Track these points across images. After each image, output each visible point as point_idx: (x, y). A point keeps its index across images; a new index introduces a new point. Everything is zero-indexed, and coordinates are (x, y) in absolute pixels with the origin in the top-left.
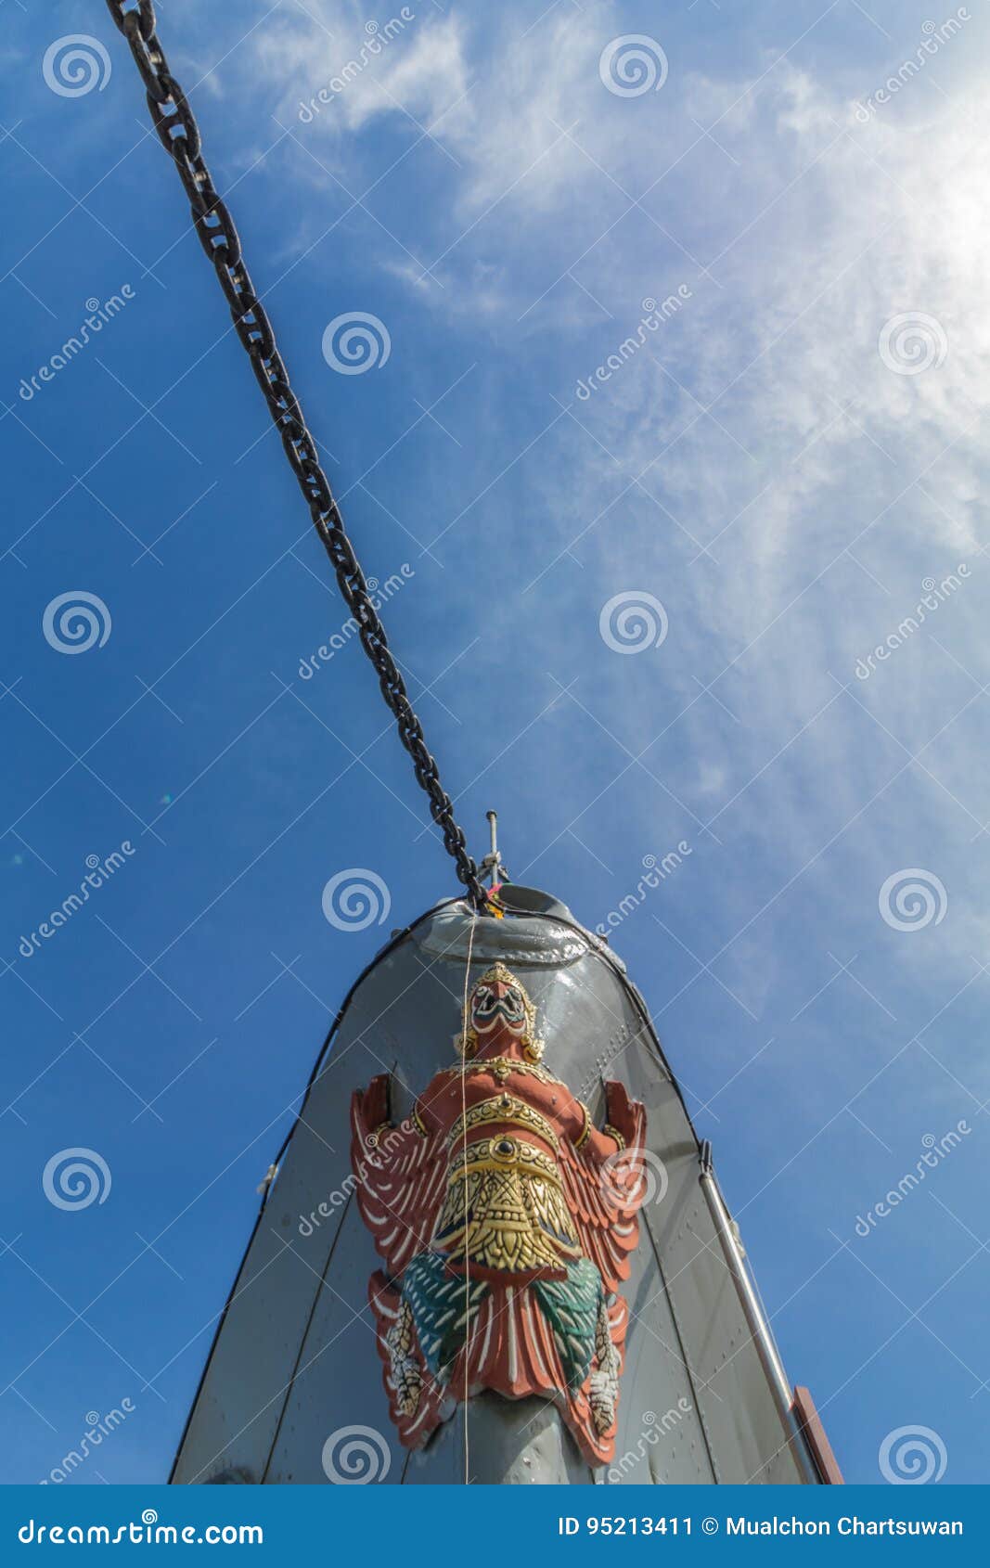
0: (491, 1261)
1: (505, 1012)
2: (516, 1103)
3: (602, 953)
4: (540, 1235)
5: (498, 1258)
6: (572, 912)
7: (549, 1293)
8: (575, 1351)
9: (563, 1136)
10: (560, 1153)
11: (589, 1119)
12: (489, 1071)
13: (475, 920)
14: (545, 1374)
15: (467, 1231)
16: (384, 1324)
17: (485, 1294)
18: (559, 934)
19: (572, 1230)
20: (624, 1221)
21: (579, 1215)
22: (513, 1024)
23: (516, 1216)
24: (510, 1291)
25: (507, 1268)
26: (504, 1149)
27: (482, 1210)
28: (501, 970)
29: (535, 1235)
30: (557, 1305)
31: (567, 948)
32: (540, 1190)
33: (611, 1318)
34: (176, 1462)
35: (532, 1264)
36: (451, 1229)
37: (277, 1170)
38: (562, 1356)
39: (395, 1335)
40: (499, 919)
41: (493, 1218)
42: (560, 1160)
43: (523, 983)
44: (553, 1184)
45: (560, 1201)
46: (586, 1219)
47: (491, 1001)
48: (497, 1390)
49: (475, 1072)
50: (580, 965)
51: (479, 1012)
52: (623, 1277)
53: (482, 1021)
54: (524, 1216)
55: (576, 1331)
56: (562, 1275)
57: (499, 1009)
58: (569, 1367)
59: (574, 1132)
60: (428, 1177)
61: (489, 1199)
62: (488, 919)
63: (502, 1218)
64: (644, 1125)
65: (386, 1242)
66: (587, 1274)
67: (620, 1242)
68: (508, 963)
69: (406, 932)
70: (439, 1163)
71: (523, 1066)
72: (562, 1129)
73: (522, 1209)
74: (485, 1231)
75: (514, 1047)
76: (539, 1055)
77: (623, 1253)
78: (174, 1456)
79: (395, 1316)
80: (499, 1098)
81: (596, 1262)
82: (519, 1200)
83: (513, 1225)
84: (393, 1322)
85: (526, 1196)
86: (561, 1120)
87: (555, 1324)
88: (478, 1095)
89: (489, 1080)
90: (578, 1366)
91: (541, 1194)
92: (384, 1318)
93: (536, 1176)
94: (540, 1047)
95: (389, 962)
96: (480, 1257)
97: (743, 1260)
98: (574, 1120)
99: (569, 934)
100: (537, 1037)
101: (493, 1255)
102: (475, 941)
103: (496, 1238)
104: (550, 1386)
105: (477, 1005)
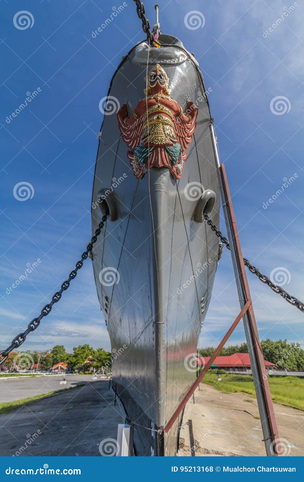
0: (154, 143)
1: (159, 79)
2: (162, 106)
3: (192, 60)
4: (167, 137)
5: (156, 142)
6: (183, 44)
7: (168, 148)
8: (174, 159)
9: (174, 115)
10: (173, 119)
11: (182, 111)
12: (154, 98)
13: (150, 49)
14: (167, 163)
15: (149, 138)
16: (131, 160)
17: (153, 150)
18: (178, 53)
19: (175, 136)
20: (188, 137)
21: (177, 134)
22: (161, 83)
23: (161, 133)
24: (159, 149)
25: (158, 144)
26: (158, 118)
27: (153, 133)
28: (158, 66)
29: (165, 137)
30: (170, 151)
31: (181, 58)
32: (167, 127)
33: (183, 156)
34: (93, 189)
35: (165, 143)
36: (145, 137)
37: (101, 133)
38: (171, 160)
39: (134, 161)
40: (158, 48)
41: (155, 134)
42: (173, 121)
43: (165, 70)
44: (171, 126)
45: (172, 130)
46: (179, 135)
47: (155, 76)
48: (156, 166)
49: (150, 99)
50: (184, 65)
51: (151, 81)
52: (187, 148)
53: (152, 83)
54: (163, 133)
55: (174, 156)
56: (172, 145)
57: (157, 79)
58: (172, 162)
59: (178, 114)
60: (139, 129)
61: (154, 130)
62: (154, 48)
63: (158, 134)
64: (197, 113)
65: (130, 145)
66: (178, 146)
67: (187, 141)
68: (161, 64)
69: (127, 56)
70: (141, 124)
71: (164, 96)
72: (174, 113)
73: (162, 132)
74: (153, 137)
75: (162, 91)
76: (169, 93)
77: (187, 143)
78: (92, 188)
79: (133, 158)
80: (157, 105)
81: (180, 144)
82: (162, 130)
83: (160, 135)
84: (133, 160)
85: (164, 129)
86: (174, 111)
87: (169, 154)
88: (151, 105)
89: (154, 101)
90: (174, 162)
91: (168, 129)
92: (131, 159)
93: (167, 124)
94: (169, 91)
95: (122, 68)
96: (152, 142)
97: (217, 145)
98: (178, 111)
99: (182, 53)
100: (169, 88)
101: (155, 142)
102: (150, 57)
103: (156, 138)
104: (168, 165)
105: (151, 78)
